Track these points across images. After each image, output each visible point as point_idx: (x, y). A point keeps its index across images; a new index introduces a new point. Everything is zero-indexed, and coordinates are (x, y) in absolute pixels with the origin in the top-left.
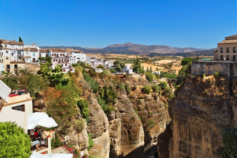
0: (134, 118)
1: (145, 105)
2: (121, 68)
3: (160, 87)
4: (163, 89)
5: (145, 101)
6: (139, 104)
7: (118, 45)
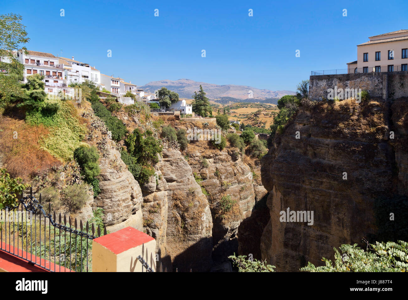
0: (193, 193)
1: (214, 170)
2: (170, 102)
3: (242, 140)
4: (247, 142)
5: (215, 163)
6: (203, 167)
7: (167, 83)
